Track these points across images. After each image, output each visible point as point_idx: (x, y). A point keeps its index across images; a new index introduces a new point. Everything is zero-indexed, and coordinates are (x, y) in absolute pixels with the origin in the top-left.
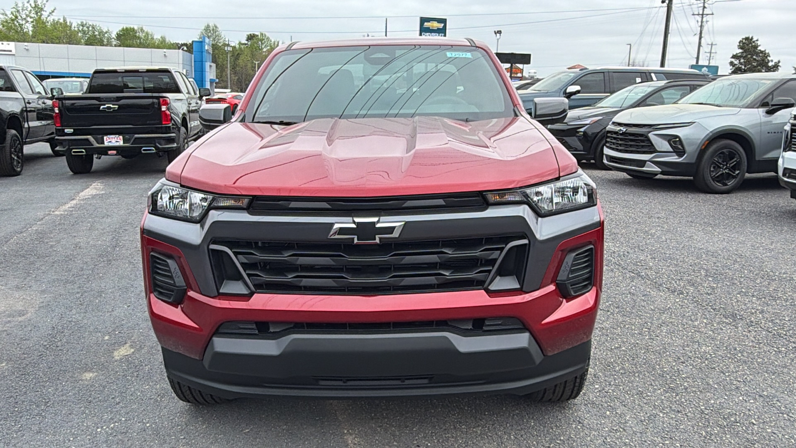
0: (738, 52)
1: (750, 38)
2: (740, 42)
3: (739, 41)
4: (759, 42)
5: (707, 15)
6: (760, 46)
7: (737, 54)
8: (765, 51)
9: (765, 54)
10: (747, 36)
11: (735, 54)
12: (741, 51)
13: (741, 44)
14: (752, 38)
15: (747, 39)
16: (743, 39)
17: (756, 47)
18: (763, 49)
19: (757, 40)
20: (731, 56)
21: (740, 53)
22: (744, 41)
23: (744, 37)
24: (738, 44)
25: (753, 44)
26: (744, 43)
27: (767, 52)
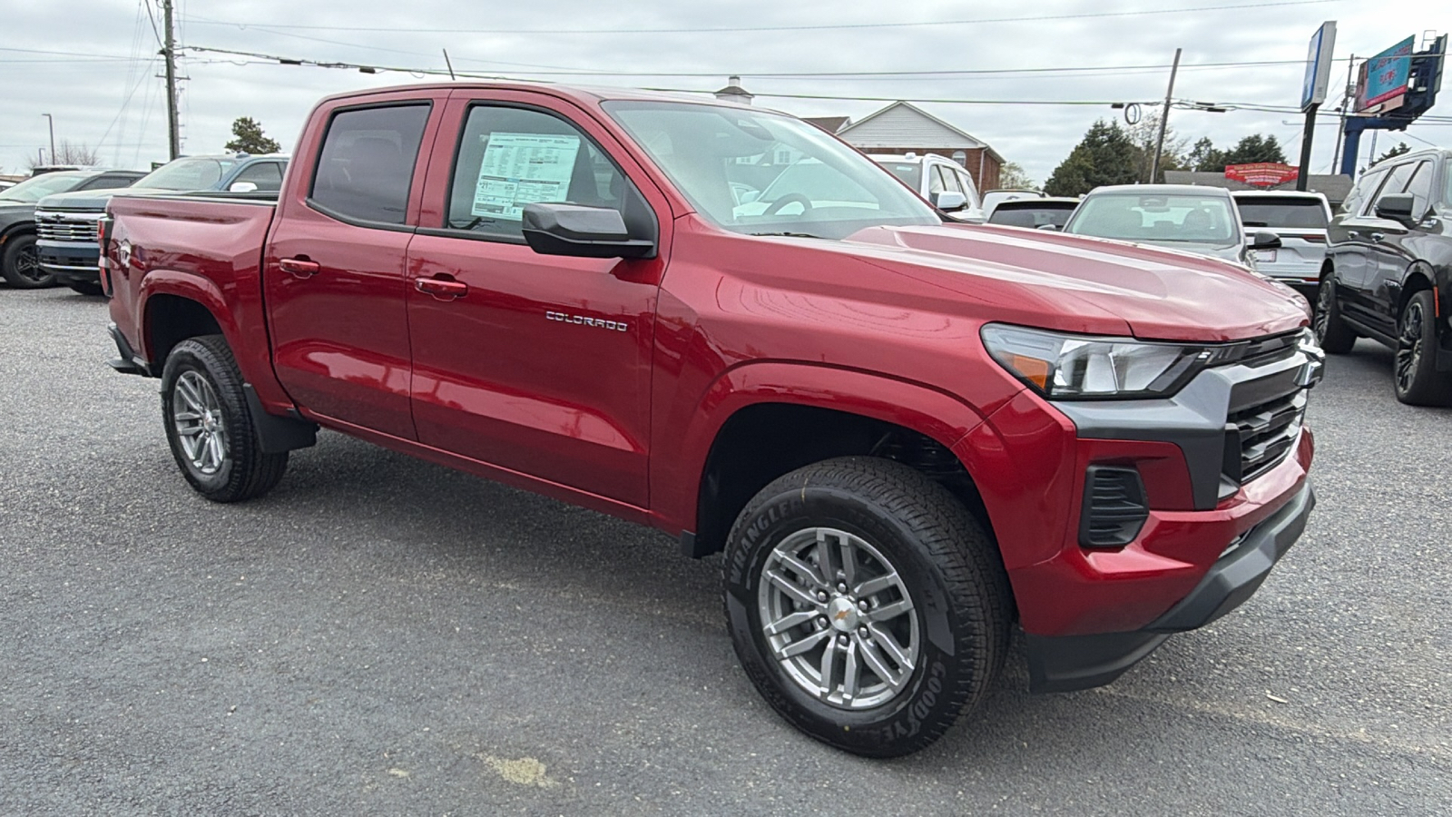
0: (234, 140)
1: (249, 120)
2: (235, 124)
3: (232, 123)
4: (262, 128)
5: (181, 79)
6: (264, 132)
7: (232, 142)
8: (273, 140)
9: (273, 144)
10: (244, 117)
11: (230, 142)
12: (239, 138)
13: (237, 128)
14: (251, 121)
15: (244, 120)
16: (238, 120)
17: (259, 133)
18: (269, 138)
19: (259, 124)
20: (225, 144)
21: (237, 141)
22: (240, 123)
23: (239, 118)
24: (232, 127)
25: (254, 129)
26: (240, 127)
27: (275, 142)
